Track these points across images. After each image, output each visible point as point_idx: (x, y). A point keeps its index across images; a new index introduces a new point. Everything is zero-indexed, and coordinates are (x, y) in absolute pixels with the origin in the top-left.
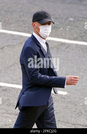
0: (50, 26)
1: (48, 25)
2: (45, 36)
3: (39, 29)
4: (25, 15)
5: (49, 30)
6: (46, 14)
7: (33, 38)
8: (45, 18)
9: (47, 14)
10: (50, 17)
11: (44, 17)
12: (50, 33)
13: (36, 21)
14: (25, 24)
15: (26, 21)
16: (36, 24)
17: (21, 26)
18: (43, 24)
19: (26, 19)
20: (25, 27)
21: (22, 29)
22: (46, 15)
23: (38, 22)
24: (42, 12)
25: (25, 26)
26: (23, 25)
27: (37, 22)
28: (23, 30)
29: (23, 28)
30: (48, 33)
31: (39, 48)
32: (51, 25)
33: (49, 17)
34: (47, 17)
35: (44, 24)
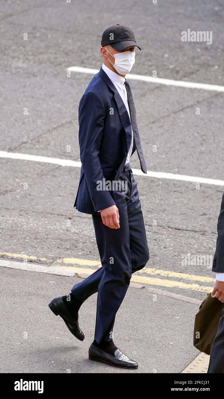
0: (134, 54)
1: (129, 52)
2: (125, 71)
3: (113, 60)
4: (150, 44)
5: (131, 61)
6: (126, 32)
7: (103, 75)
8: (124, 38)
9: (129, 32)
10: (133, 37)
11: (122, 37)
12: (132, 66)
13: (107, 45)
14: (150, 60)
15: (151, 55)
16: (109, 49)
17: (144, 65)
18: (120, 51)
19: (151, 51)
20: (150, 66)
21: (145, 69)
22: (125, 34)
23: (113, 47)
24: (118, 29)
25: (150, 63)
26: (146, 63)
27: (110, 47)
28: (146, 71)
29: (146, 67)
30: (130, 65)
31: (111, 95)
32: (134, 51)
33: (131, 37)
34: (128, 37)
35: (123, 51)
